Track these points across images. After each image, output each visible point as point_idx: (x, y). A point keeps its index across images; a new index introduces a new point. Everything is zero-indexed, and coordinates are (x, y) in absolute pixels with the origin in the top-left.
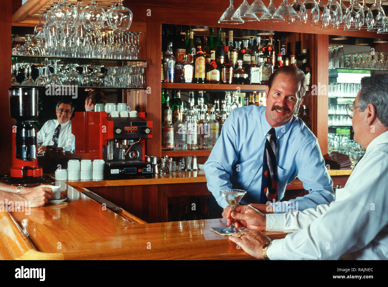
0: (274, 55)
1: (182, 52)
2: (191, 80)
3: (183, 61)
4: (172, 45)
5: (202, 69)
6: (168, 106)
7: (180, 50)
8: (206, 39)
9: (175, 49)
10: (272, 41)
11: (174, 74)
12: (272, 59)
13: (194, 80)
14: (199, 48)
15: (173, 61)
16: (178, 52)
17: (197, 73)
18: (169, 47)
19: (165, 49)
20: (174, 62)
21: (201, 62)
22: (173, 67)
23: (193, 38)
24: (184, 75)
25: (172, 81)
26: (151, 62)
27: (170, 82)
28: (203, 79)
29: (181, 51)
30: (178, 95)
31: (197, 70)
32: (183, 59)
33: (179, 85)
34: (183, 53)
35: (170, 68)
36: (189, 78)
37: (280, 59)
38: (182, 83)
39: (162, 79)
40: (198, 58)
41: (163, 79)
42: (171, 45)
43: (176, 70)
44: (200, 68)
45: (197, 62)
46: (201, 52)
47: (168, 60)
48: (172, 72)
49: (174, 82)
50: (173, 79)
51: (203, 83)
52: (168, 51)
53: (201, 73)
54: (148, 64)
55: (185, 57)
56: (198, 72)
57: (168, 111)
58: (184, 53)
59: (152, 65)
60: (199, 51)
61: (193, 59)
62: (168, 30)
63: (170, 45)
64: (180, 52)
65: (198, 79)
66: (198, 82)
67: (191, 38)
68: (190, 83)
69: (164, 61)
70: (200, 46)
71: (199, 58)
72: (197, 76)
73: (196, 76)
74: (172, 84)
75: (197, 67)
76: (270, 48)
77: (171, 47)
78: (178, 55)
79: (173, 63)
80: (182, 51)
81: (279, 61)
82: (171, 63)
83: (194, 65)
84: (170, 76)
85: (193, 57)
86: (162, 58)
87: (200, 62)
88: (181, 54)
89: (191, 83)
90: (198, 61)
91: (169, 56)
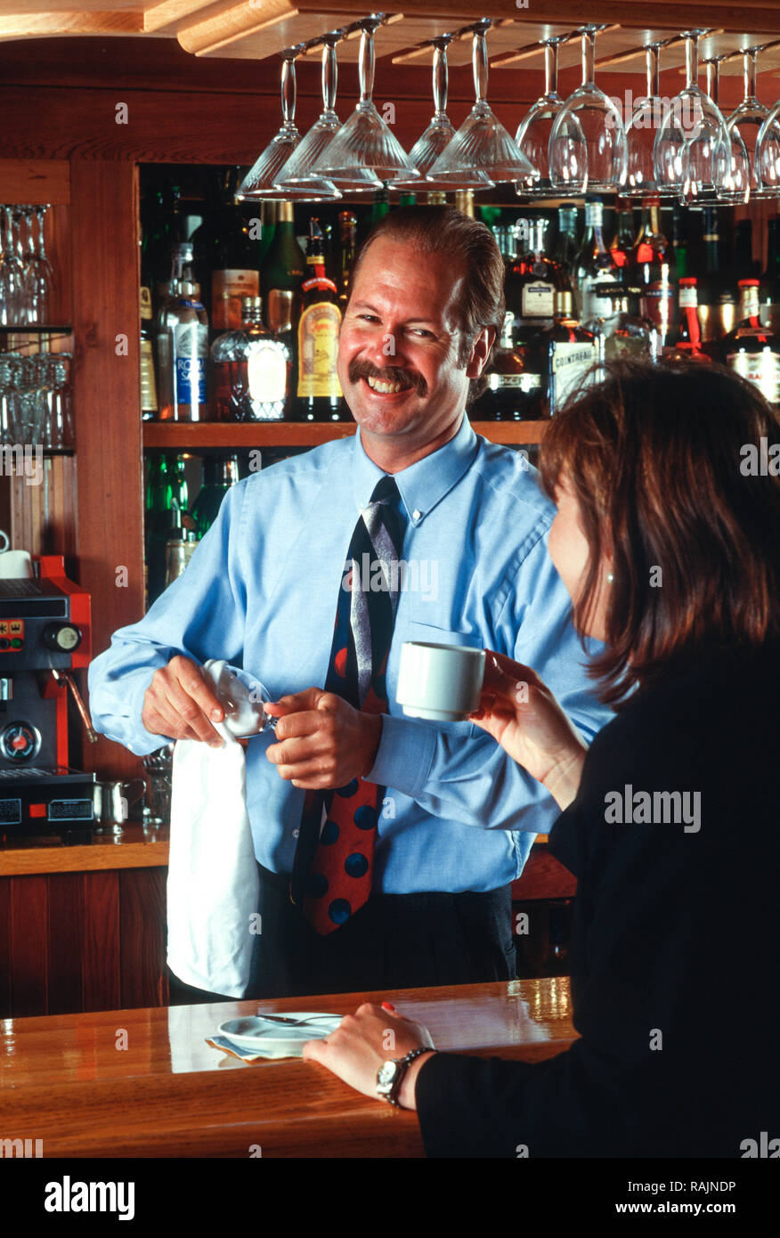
0: (665, 285)
1: (241, 282)
2: (280, 407)
3: (243, 324)
4: (194, 253)
5: (328, 357)
6: (179, 525)
7: (233, 275)
8: (349, 220)
9: (205, 272)
10: (654, 219)
11: (201, 382)
12: (658, 299)
13: (295, 406)
14: (312, 266)
15: (198, 327)
16: (222, 283)
17: (305, 377)
18: (177, 268)
19: (157, 270)
20: (204, 330)
21: (323, 326)
22: (200, 353)
23: (290, 219)
24: (246, 385)
25: (195, 416)
26: (92, 335)
27: (185, 417)
28: (334, 402)
29: (236, 281)
30: (229, 472)
31: (304, 364)
32: (244, 316)
33: (224, 434)
34: (245, 286)
35: (186, 356)
36: (267, 399)
37: (690, 298)
38: (239, 421)
39: (146, 408)
40: (311, 307)
41: (155, 408)
42: (189, 257)
43: (211, 366)
44: (316, 353)
45: (305, 324)
46: (324, 280)
47: (172, 321)
48: (194, 376)
49: (202, 420)
50: (201, 405)
51: (335, 417)
52: (176, 282)
53: (322, 377)
54: (78, 345)
55: (253, 303)
56: (312, 372)
57: (177, 546)
58: (250, 286)
59: (95, 346)
60: (314, 276)
61: (289, 315)
62: (176, 188)
63: (184, 254)
64: (230, 285)
65: (311, 403)
66: (311, 417)
67: (282, 219)
68: (275, 421)
69: (153, 329)
70: (317, 254)
71: (314, 310)
72: (308, 390)
73: (303, 387)
74: (192, 427)
75: (306, 350)
76: (645, 252)
77: (186, 265)
78: (226, 297)
79: (199, 335)
80: (241, 278)
81: (684, 309)
82: (185, 337)
83: (291, 341)
84: (184, 391)
85: (290, 302)
86: (146, 313)
87: (319, 328)
88: (236, 291)
89: (281, 420)
90: (310, 320)
91: (179, 306)
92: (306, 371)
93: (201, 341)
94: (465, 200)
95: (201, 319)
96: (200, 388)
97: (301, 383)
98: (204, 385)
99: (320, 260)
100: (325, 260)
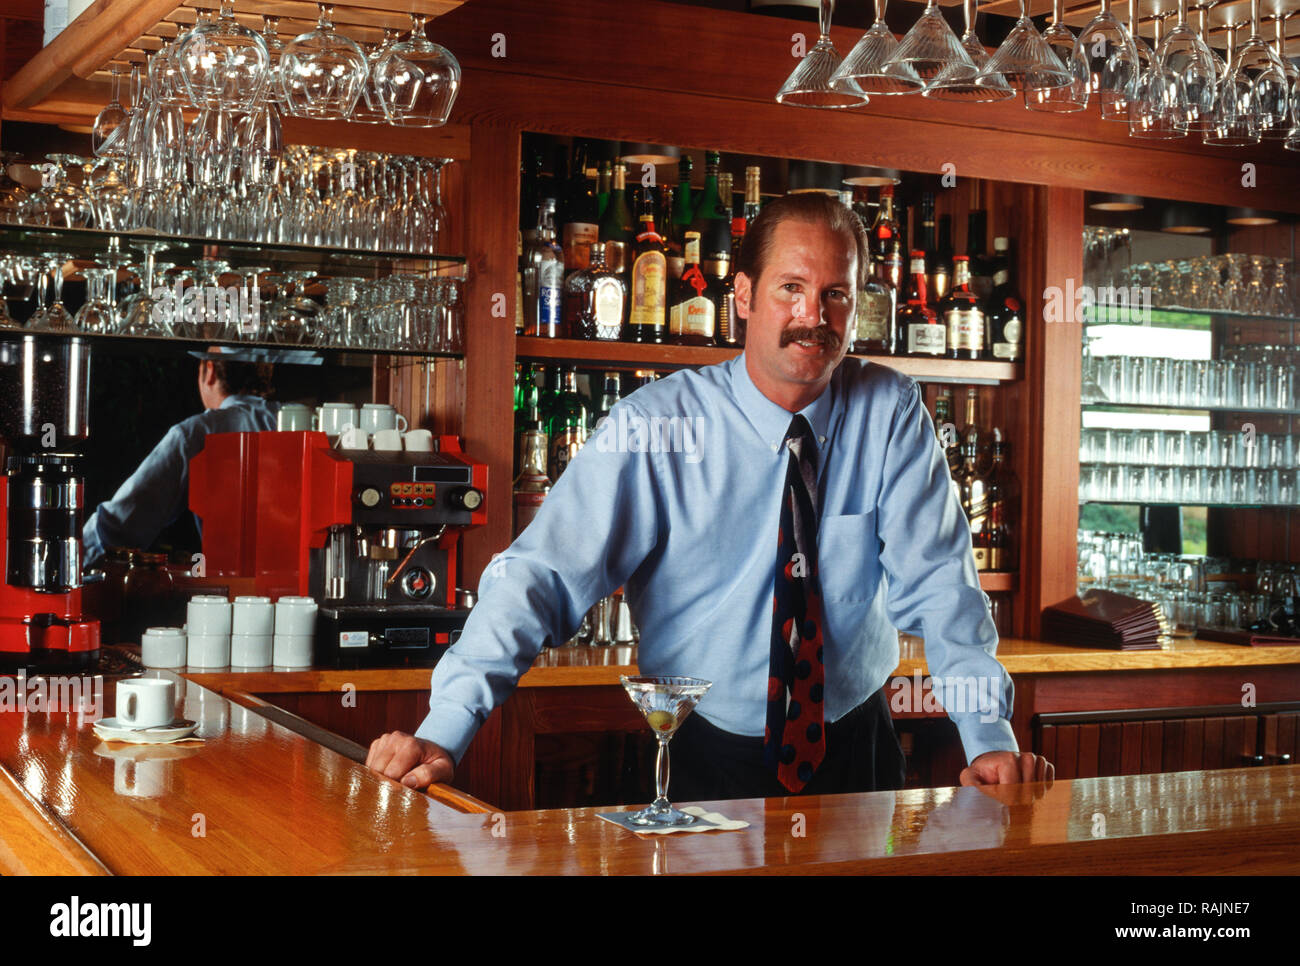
0: (896, 256)
1: (586, 233)
2: (618, 329)
3: (590, 265)
4: (556, 207)
5: (655, 293)
6: (536, 419)
7: (581, 227)
8: (667, 191)
9: (562, 222)
10: (889, 208)
11: (557, 307)
12: (891, 267)
13: (628, 330)
14: (645, 223)
15: (557, 264)
16: (572, 233)
17: (638, 308)
18: (543, 217)
19: (529, 220)
20: (561, 267)
21: (653, 269)
22: (557, 284)
23: (623, 187)
24: (594, 312)
25: (552, 334)
26: (482, 264)
27: (545, 334)
28: (657, 329)
29: (583, 232)
30: (569, 381)
31: (637, 298)
32: (592, 258)
33: (575, 348)
34: (589, 235)
35: (548, 286)
36: (609, 324)
37: (919, 267)
38: (587, 339)
39: (517, 325)
40: (644, 254)
41: (522, 326)
42: (552, 210)
43: (565, 295)
44: (647, 289)
45: (638, 267)
46: (654, 234)
47: (538, 258)
48: (553, 302)
49: (557, 337)
50: (557, 325)
51: (658, 341)
52: (541, 228)
53: (650, 309)
54: (471, 270)
55: (599, 249)
56: (642, 304)
57: (534, 435)
58: (592, 236)
59: (484, 272)
60: (646, 230)
61: (622, 261)
62: (539, 157)
63: (548, 206)
64: (577, 235)
65: (640, 328)
66: (639, 340)
67: (616, 187)
68: (614, 340)
69: (524, 263)
70: (648, 214)
71: (646, 256)
72: (637, 318)
73: (635, 316)
74: (552, 342)
75: (639, 287)
76: (884, 231)
77: (550, 215)
78: (573, 243)
79: (558, 270)
80: (586, 230)
81: (916, 275)
82: (548, 271)
83: (626, 279)
84: (545, 314)
85: (622, 251)
86: (519, 251)
87: (649, 270)
88: (582, 240)
89: (617, 340)
90: (642, 265)
91: (542, 246)
92: (637, 304)
93: (559, 275)
94: (754, 182)
95: (559, 259)
96: (557, 312)
97: (633, 313)
98: (561, 310)
99: (651, 218)
100: (654, 218)
